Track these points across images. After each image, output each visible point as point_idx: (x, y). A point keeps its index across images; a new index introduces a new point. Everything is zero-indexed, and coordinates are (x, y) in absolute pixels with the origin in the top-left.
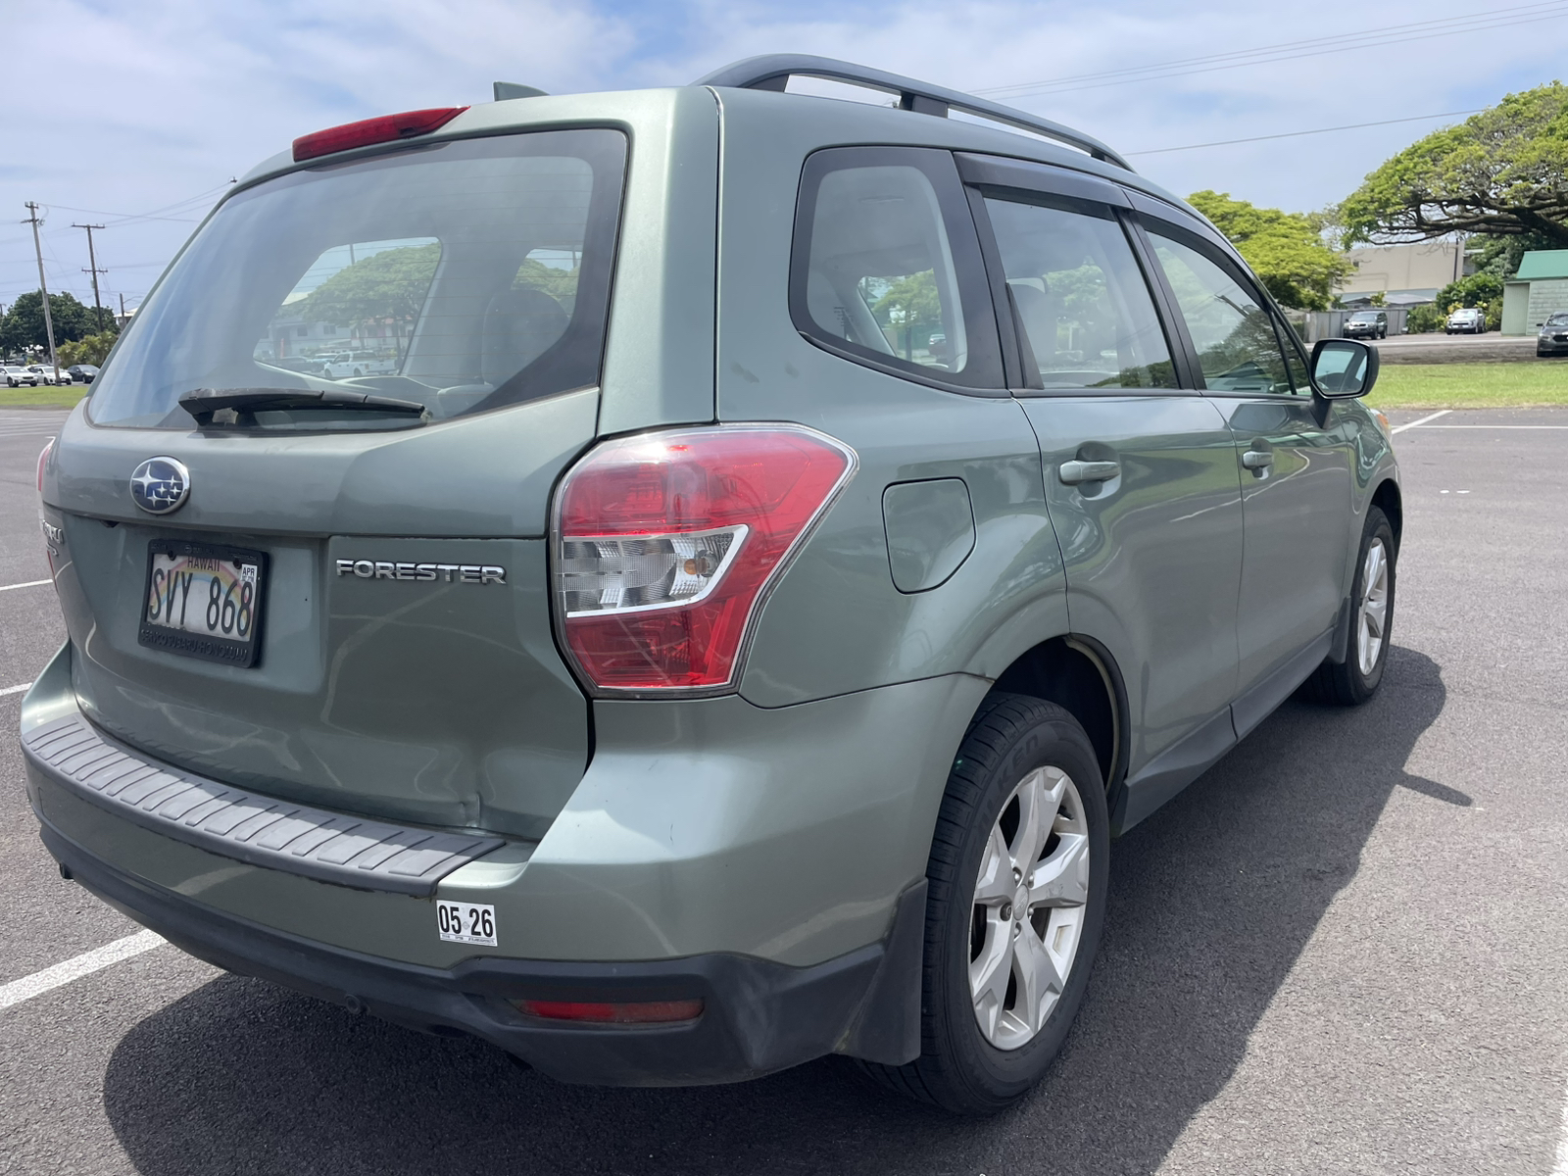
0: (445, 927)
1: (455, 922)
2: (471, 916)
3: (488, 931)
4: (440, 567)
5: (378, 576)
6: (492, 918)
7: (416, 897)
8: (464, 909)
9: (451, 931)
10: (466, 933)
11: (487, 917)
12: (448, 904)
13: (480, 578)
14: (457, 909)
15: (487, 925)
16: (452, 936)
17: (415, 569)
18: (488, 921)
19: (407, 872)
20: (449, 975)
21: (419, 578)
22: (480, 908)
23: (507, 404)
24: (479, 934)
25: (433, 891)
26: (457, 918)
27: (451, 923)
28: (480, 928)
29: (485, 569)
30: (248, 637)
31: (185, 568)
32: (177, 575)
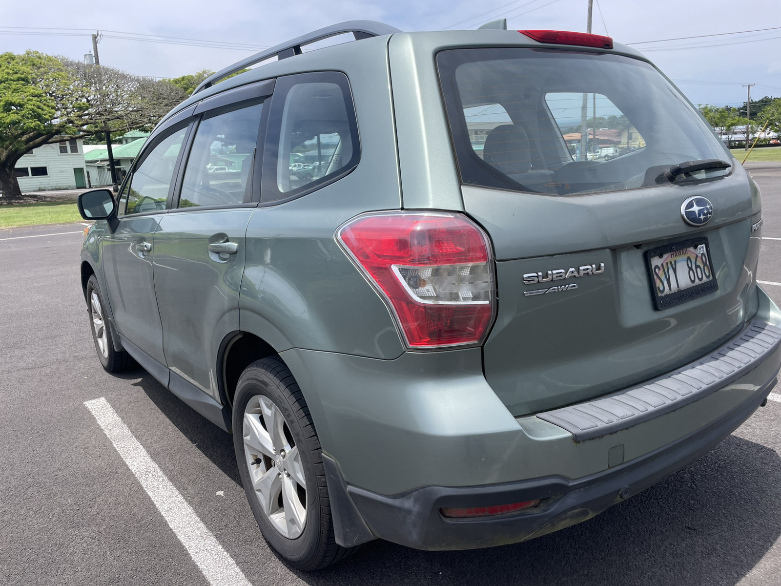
30: (711, 278)
31: (670, 259)
32: (667, 263)
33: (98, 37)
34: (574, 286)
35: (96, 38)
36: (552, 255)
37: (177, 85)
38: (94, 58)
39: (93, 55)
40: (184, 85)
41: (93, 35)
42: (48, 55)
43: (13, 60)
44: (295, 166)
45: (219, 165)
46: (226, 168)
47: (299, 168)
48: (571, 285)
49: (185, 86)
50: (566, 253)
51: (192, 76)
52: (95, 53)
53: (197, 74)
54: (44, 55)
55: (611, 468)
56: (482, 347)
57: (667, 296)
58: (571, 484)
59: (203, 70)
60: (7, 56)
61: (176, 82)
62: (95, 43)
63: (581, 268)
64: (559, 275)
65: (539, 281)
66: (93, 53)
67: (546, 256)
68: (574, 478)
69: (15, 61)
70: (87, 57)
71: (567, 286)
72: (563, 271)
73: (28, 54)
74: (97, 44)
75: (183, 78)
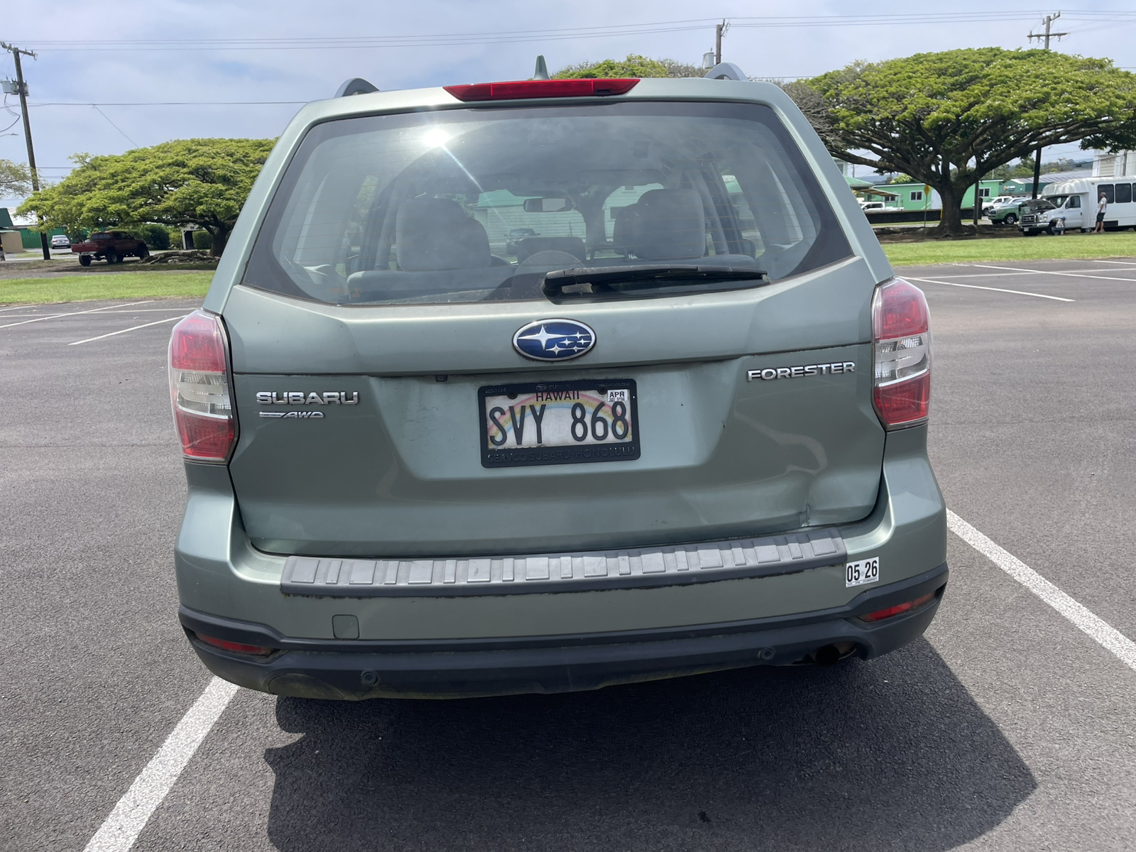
0: (850, 578)
1: (857, 574)
2: (866, 567)
3: (874, 573)
4: (819, 366)
5: (779, 377)
6: (877, 565)
7: (833, 566)
8: (862, 563)
9: (853, 580)
10: (862, 578)
11: (875, 565)
12: (853, 564)
13: (842, 369)
14: (858, 566)
15: (874, 570)
16: (854, 583)
17: (804, 370)
18: (876, 567)
19: (828, 552)
20: (848, 608)
21: (806, 375)
22: (871, 561)
23: (808, 270)
24: (869, 576)
25: (844, 559)
26: (858, 571)
27: (854, 575)
28: (870, 573)
29: (845, 364)
30: (629, 439)
31: (533, 402)
32: (523, 408)
33: (724, 29)
34: (318, 415)
35: (721, 30)
36: (290, 374)
37: (814, 87)
38: (715, 58)
39: (715, 54)
40: (824, 86)
41: (719, 26)
42: (652, 59)
43: (612, 69)
44: (1000, 201)
45: (875, 199)
46: (883, 204)
47: (1005, 205)
48: (314, 413)
49: (825, 88)
50: (307, 374)
51: (838, 71)
52: (717, 51)
53: (844, 68)
54: (648, 60)
55: (339, 639)
56: (228, 466)
57: (509, 450)
58: (283, 641)
59: (854, 61)
60: (605, 66)
61: (814, 82)
62: (719, 36)
63: (325, 394)
64: (296, 399)
65: (273, 403)
66: (715, 51)
67: (282, 374)
68: (287, 635)
69: (613, 70)
70: (707, 57)
71: (309, 413)
72: (301, 394)
73: (629, 60)
74: (722, 37)
75: (826, 76)
